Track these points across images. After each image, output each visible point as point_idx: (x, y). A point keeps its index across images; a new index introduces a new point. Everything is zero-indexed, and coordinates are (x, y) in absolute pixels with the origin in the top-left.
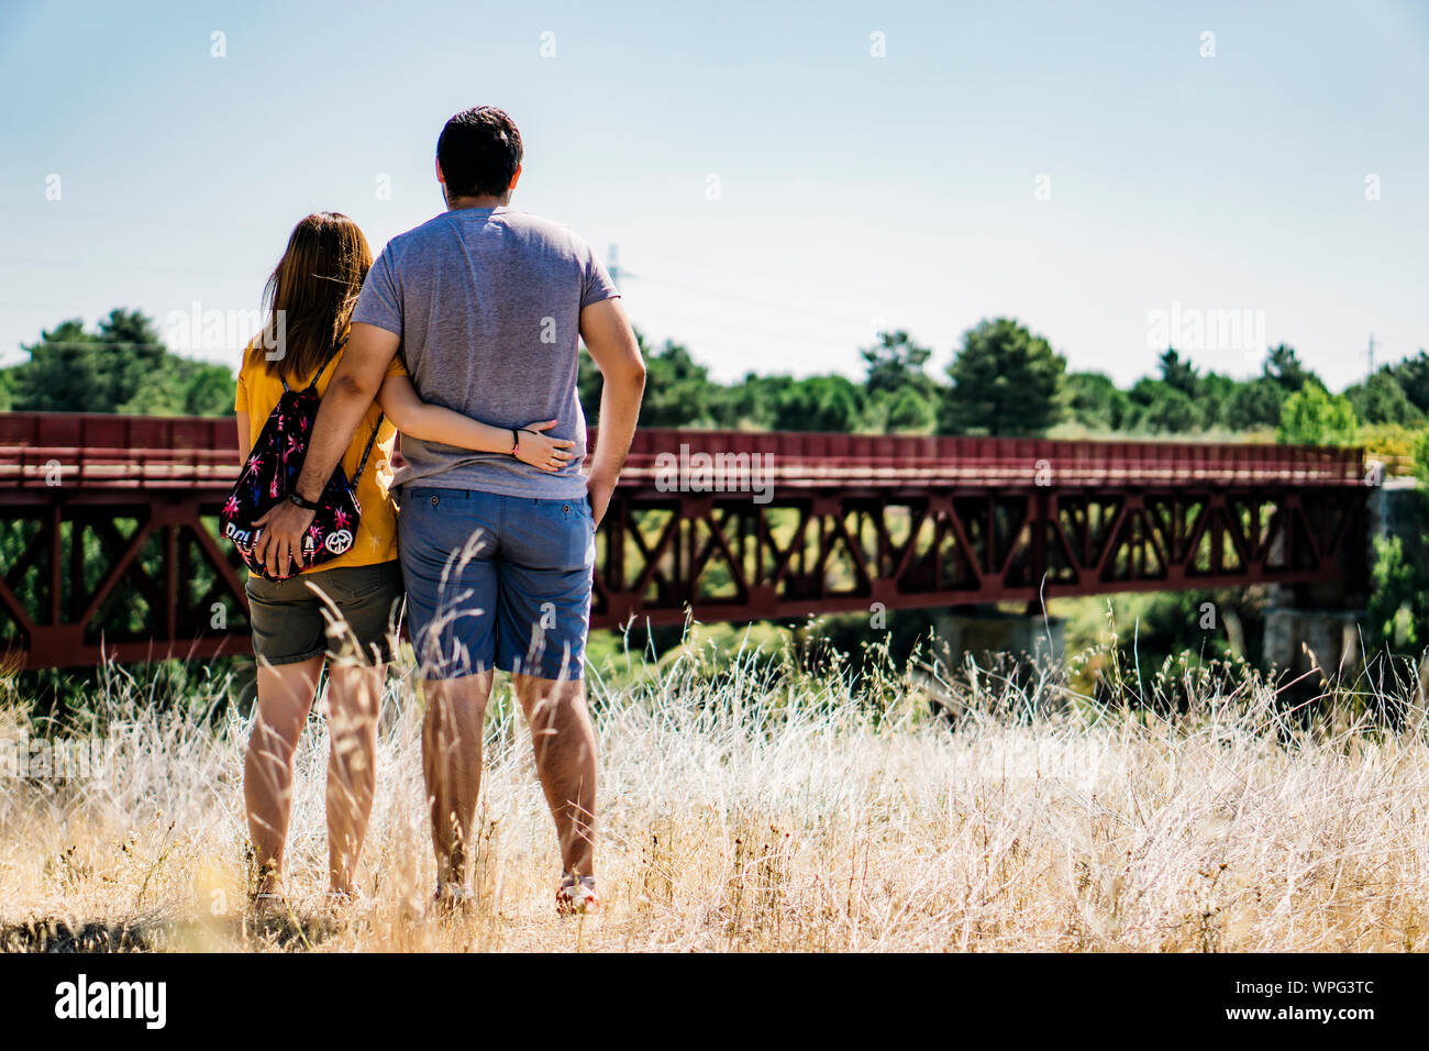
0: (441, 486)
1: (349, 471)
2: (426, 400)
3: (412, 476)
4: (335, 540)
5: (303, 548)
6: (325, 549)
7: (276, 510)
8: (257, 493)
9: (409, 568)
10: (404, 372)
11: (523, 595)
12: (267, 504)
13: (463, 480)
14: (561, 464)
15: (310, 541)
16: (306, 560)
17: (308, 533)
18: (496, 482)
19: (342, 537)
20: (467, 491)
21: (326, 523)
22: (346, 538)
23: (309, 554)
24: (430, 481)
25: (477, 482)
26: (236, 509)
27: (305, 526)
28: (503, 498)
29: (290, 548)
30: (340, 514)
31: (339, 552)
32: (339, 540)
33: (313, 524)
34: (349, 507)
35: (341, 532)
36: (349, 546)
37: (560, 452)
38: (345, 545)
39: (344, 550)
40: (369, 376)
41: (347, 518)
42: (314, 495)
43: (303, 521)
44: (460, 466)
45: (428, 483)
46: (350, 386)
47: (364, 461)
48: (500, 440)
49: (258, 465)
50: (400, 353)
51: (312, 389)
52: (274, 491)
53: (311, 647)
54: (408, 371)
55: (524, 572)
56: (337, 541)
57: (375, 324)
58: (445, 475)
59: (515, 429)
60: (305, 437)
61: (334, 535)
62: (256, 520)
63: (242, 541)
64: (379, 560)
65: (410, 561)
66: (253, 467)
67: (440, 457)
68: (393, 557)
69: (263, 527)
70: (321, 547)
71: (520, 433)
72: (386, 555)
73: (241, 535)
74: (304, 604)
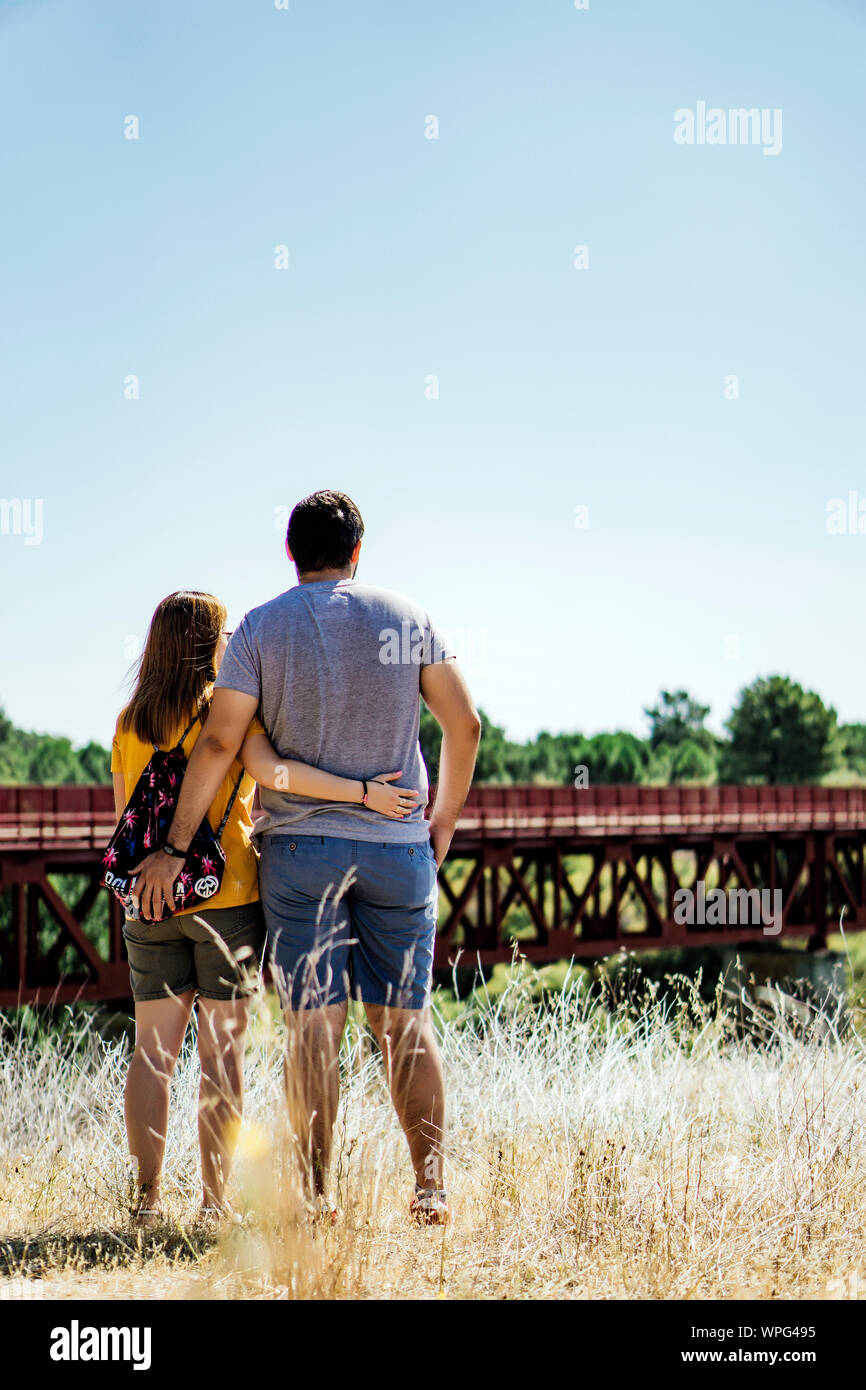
0: (299, 833)
1: (214, 823)
2: (283, 756)
3: (272, 824)
4: (203, 885)
5: (175, 893)
6: (195, 893)
7: (149, 859)
8: (133, 844)
9: (270, 909)
10: (262, 731)
11: (373, 931)
12: (142, 853)
13: (318, 827)
14: (406, 811)
15: (181, 887)
16: (178, 904)
17: (179, 879)
18: (347, 828)
19: (209, 883)
20: (322, 837)
21: (194, 870)
22: (213, 883)
23: (180, 898)
24: (287, 829)
25: (331, 829)
26: (114, 859)
27: (176, 874)
28: (354, 843)
29: (162, 893)
30: (207, 861)
31: (207, 896)
32: (207, 885)
33: (183, 871)
34: (214, 855)
35: (208, 878)
36: (215, 890)
37: (405, 800)
38: (212, 889)
39: (211, 894)
40: (231, 735)
41: (213, 865)
42: (183, 845)
43: (175, 867)
44: (315, 814)
45: (286, 831)
46: (215, 745)
47: (227, 813)
48: (351, 791)
49: (133, 819)
50: (258, 715)
51: (179, 749)
52: (147, 842)
53: (183, 983)
54: (266, 730)
55: (375, 911)
56: (205, 886)
57: (235, 689)
58: (300, 823)
59: (364, 780)
60: (175, 792)
61: (202, 880)
62: (132, 869)
63: (120, 888)
64: (242, 903)
65: (271, 903)
66: (128, 821)
67: (297, 807)
68: (255, 899)
69: (138, 875)
70: (191, 891)
71: (369, 784)
72: (248, 898)
73: (118, 883)
74: (176, 944)
